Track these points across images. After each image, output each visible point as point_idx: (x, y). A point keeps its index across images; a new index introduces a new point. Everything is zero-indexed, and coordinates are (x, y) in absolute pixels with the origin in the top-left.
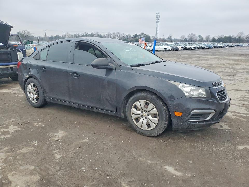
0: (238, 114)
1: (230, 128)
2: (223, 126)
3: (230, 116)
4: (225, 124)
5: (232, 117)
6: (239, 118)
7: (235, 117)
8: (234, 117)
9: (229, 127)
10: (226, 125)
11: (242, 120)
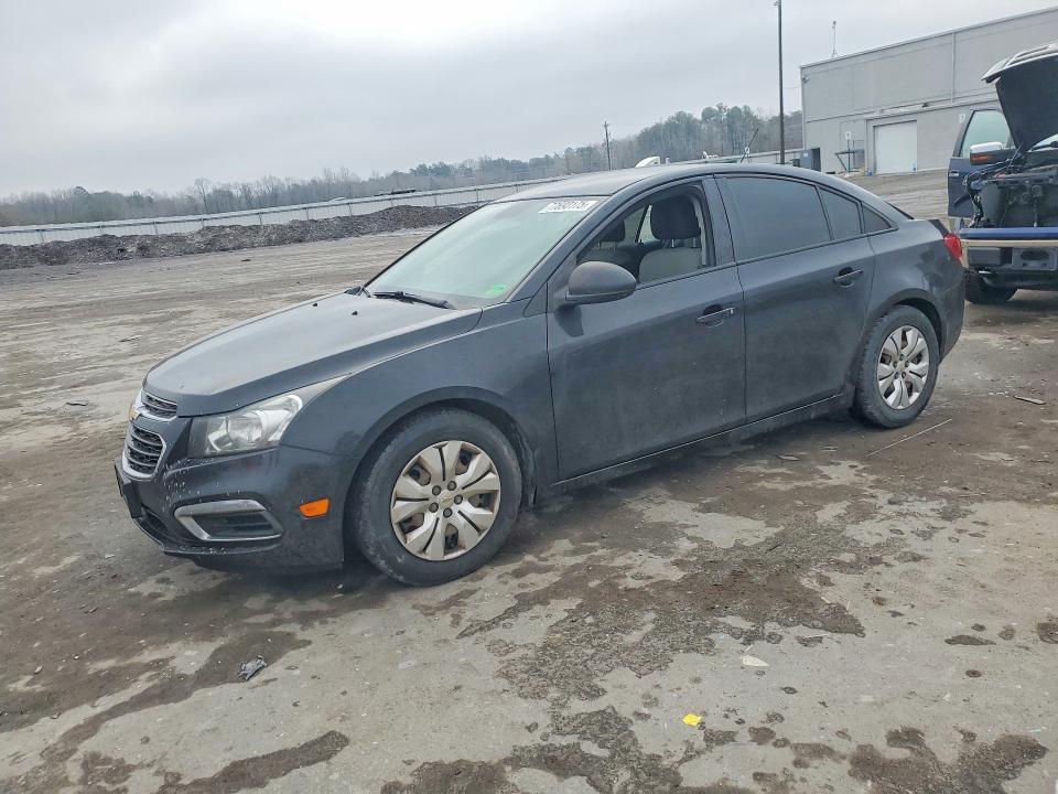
0: (140, 686)
1: (132, 590)
2: (162, 585)
3: (173, 648)
4: (159, 595)
5: (158, 644)
6: (121, 664)
7: (148, 656)
8: (146, 653)
9: (138, 594)
10: (154, 596)
11: (106, 658)
